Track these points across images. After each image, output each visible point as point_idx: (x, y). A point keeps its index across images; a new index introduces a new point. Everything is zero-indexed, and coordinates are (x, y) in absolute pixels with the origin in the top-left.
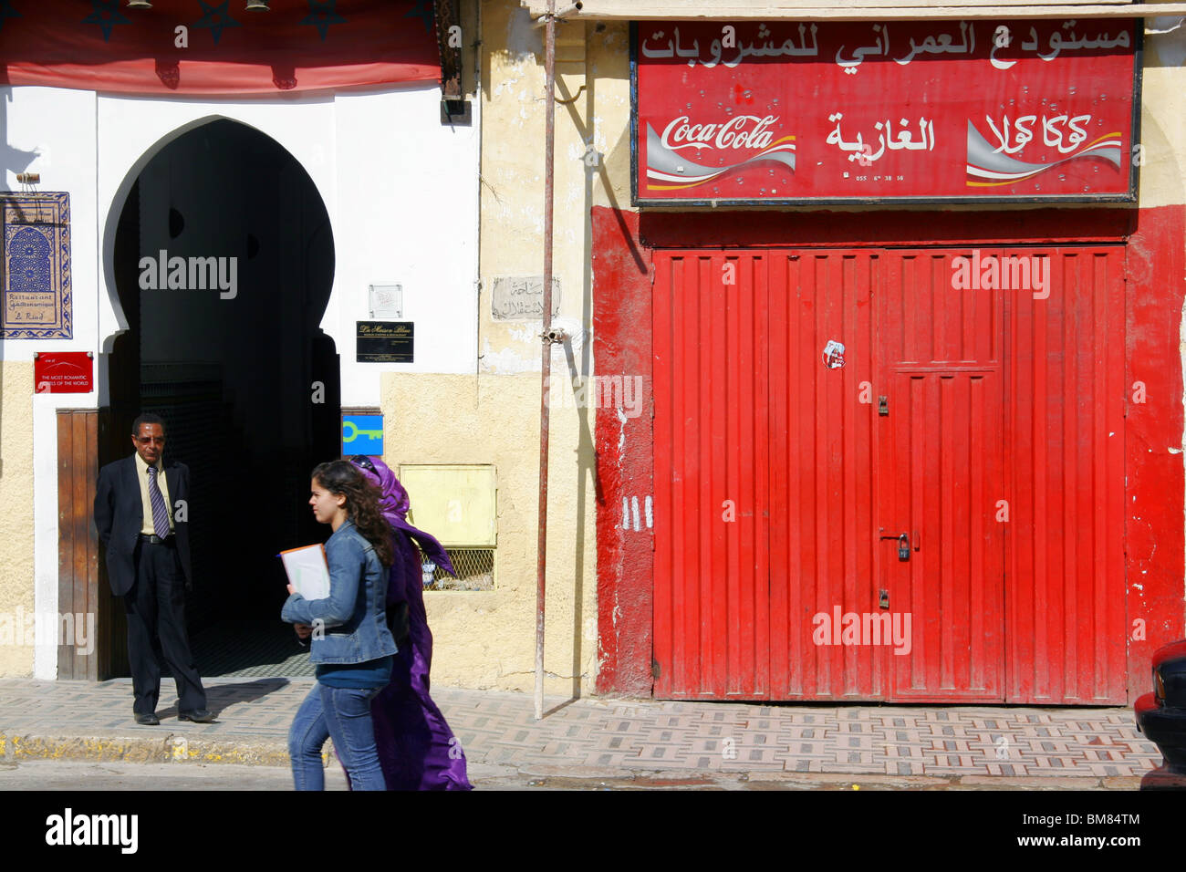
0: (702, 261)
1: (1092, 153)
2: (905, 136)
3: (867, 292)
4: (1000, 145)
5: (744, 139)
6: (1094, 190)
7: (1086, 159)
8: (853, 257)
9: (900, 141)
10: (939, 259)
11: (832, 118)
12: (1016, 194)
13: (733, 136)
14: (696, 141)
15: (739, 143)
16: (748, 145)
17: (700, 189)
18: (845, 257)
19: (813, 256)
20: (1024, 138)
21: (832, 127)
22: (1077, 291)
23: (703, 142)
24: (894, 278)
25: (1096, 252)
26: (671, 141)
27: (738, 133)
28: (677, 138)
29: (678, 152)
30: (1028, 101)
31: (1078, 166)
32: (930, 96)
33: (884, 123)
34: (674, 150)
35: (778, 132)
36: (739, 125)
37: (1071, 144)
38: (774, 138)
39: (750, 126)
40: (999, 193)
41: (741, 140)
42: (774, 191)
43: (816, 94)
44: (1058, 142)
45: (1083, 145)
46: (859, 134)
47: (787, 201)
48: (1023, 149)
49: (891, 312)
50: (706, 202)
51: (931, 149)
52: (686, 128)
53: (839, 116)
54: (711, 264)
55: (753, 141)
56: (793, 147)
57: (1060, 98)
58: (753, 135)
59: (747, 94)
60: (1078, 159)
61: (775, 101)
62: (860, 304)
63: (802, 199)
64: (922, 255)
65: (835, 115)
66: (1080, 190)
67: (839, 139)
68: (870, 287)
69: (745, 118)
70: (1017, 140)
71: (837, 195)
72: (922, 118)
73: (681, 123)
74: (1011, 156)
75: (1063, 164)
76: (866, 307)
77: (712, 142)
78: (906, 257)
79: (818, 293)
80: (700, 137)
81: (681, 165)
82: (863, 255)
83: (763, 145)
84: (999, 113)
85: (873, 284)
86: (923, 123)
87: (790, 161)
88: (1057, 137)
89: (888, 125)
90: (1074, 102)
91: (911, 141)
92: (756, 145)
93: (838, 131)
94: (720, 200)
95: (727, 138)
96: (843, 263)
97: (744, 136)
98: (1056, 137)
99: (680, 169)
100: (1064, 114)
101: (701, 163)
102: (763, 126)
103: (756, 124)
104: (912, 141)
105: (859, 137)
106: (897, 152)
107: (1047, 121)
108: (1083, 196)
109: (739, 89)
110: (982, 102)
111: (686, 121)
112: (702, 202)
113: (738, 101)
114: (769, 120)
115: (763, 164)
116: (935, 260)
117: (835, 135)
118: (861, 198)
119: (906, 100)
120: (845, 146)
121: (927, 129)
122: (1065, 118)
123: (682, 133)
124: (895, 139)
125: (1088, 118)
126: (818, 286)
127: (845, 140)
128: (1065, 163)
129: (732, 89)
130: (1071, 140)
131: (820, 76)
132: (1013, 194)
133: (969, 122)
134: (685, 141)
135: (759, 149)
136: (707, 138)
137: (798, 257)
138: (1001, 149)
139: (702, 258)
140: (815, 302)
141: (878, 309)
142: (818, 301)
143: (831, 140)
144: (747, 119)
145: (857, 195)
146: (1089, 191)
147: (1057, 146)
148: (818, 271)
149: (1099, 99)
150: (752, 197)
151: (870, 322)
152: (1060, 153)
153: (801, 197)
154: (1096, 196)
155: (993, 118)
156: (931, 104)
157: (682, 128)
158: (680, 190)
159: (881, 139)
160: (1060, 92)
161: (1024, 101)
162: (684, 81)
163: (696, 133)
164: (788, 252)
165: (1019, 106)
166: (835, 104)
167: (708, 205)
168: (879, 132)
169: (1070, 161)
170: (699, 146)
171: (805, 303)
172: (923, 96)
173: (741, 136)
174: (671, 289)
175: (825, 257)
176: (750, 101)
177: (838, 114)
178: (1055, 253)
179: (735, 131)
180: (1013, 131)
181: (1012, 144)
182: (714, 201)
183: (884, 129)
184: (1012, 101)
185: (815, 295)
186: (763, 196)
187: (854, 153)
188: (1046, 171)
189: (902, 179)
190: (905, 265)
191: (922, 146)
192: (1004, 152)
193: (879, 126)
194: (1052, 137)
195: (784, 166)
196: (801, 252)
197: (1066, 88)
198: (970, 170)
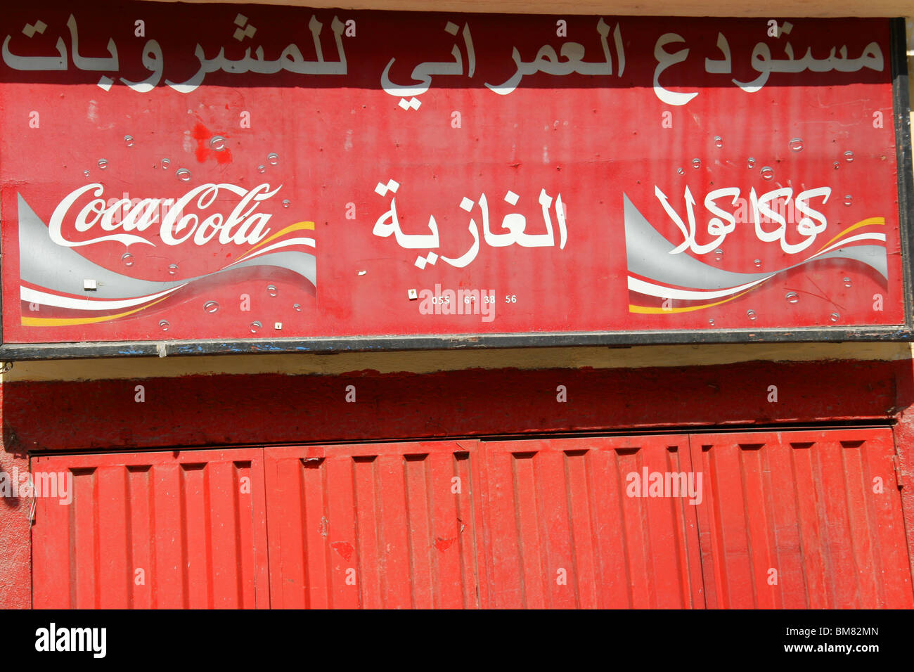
0: (132, 476)
1: (837, 254)
2: (515, 222)
3: (453, 522)
4: (682, 239)
5: (217, 228)
6: (849, 320)
7: (829, 264)
8: (422, 457)
9: (507, 231)
10: (576, 458)
11: (381, 189)
12: (718, 326)
13: (192, 221)
14: (120, 230)
15: (207, 234)
16: (224, 239)
17: (130, 320)
18: (409, 458)
19: (348, 456)
20: (720, 230)
21: (380, 206)
22: (821, 507)
23: (135, 232)
24: (499, 494)
25: (846, 439)
26: (68, 229)
27: (203, 215)
28: (81, 225)
29: (86, 252)
30: (723, 161)
31: (818, 276)
32: (554, 151)
33: (476, 199)
34: (74, 248)
35: (280, 212)
36: (204, 202)
37: (802, 238)
38: (273, 226)
39: (226, 204)
40: (686, 326)
41: (210, 230)
42: (278, 325)
43: (348, 145)
44: (780, 234)
45: (822, 240)
46: (432, 218)
47: (305, 344)
48: (721, 246)
49: (499, 558)
50: (146, 348)
51: (562, 246)
52: (98, 206)
53: (393, 186)
54: (152, 479)
55: (234, 231)
56: (311, 242)
57: (777, 158)
58: (233, 220)
59: (218, 143)
60: (817, 265)
61: (272, 156)
62: (441, 545)
63: (333, 339)
64: (546, 450)
65: (386, 184)
66: (825, 320)
67: (395, 227)
68: (458, 514)
69: (215, 187)
70: (711, 231)
71: (398, 332)
72: (543, 191)
73: (89, 196)
74: (701, 258)
75: (791, 273)
76: (452, 550)
77: (153, 232)
78: (518, 455)
79: (361, 526)
80: (128, 224)
81: (90, 276)
82: (441, 451)
83: (254, 238)
84: (675, 183)
85: (462, 506)
86: (545, 200)
87: (307, 268)
88: (778, 225)
89: (483, 202)
90: (802, 163)
91: (524, 232)
92: (239, 239)
93: (393, 213)
94: (173, 343)
95: (182, 224)
96: (404, 468)
97: (216, 221)
98: (775, 226)
99: (90, 284)
100: (785, 185)
101: (132, 273)
102: (252, 202)
103: (238, 199)
104: (529, 230)
105: (432, 224)
106: (502, 251)
107: (758, 197)
108: (830, 329)
109: (201, 134)
110: (646, 163)
111: (98, 193)
112: (139, 348)
113: (201, 155)
114: (263, 192)
115: (255, 276)
116: (569, 459)
117: (389, 221)
118: (444, 337)
119: (512, 159)
120: (408, 242)
121: (552, 211)
122: (788, 192)
123: (91, 216)
124: (498, 229)
125: (826, 191)
126: (362, 514)
127: (406, 231)
128: (795, 271)
129: (188, 132)
130: (802, 230)
131: (353, 112)
132: (711, 327)
133: (627, 202)
134: (97, 231)
135: (246, 247)
136: (143, 225)
137: (322, 460)
138: (683, 247)
139: (133, 469)
140: (357, 545)
141: (476, 553)
142: (361, 541)
143: (381, 230)
144: (220, 190)
145: (433, 332)
146: (840, 322)
147: (779, 241)
148: (359, 486)
149: (842, 159)
150: (236, 336)
151: (461, 578)
152: (785, 255)
153: (330, 336)
154: (854, 330)
155: (666, 191)
156: (557, 167)
157: (91, 206)
158: (91, 325)
159: (473, 228)
160: (776, 149)
161: (717, 162)
162: (92, 116)
163: (122, 214)
164: (302, 452)
165: (709, 170)
166: (384, 165)
167: (151, 355)
168: (468, 216)
169: (802, 269)
170: (128, 240)
171: (338, 546)
172: (542, 151)
173: (209, 221)
174: (71, 532)
175: (371, 459)
176: (224, 157)
177: (391, 181)
178: (776, 442)
179: (198, 212)
180: (703, 216)
181: (703, 238)
182: (161, 347)
183: (477, 211)
184: (696, 161)
185: (357, 531)
186: (257, 335)
187: (424, 253)
188: (763, 286)
189: (514, 300)
190: (518, 470)
191: (546, 240)
192: (688, 251)
193: (467, 204)
194: (769, 227)
195: (296, 278)
196: (326, 450)
197: (785, 139)
198: (634, 285)
